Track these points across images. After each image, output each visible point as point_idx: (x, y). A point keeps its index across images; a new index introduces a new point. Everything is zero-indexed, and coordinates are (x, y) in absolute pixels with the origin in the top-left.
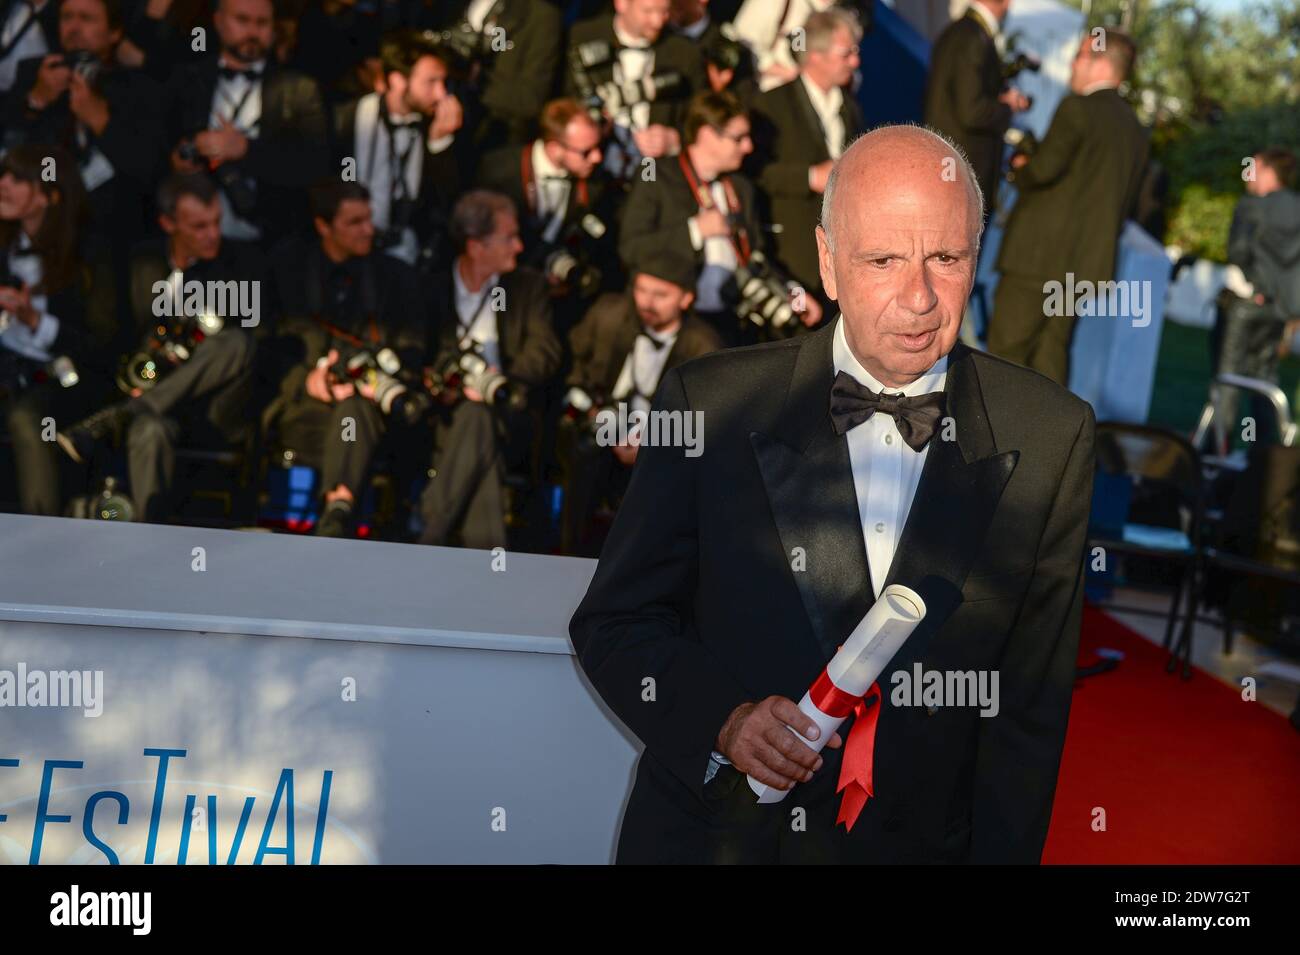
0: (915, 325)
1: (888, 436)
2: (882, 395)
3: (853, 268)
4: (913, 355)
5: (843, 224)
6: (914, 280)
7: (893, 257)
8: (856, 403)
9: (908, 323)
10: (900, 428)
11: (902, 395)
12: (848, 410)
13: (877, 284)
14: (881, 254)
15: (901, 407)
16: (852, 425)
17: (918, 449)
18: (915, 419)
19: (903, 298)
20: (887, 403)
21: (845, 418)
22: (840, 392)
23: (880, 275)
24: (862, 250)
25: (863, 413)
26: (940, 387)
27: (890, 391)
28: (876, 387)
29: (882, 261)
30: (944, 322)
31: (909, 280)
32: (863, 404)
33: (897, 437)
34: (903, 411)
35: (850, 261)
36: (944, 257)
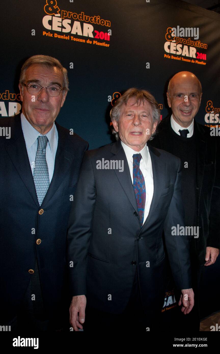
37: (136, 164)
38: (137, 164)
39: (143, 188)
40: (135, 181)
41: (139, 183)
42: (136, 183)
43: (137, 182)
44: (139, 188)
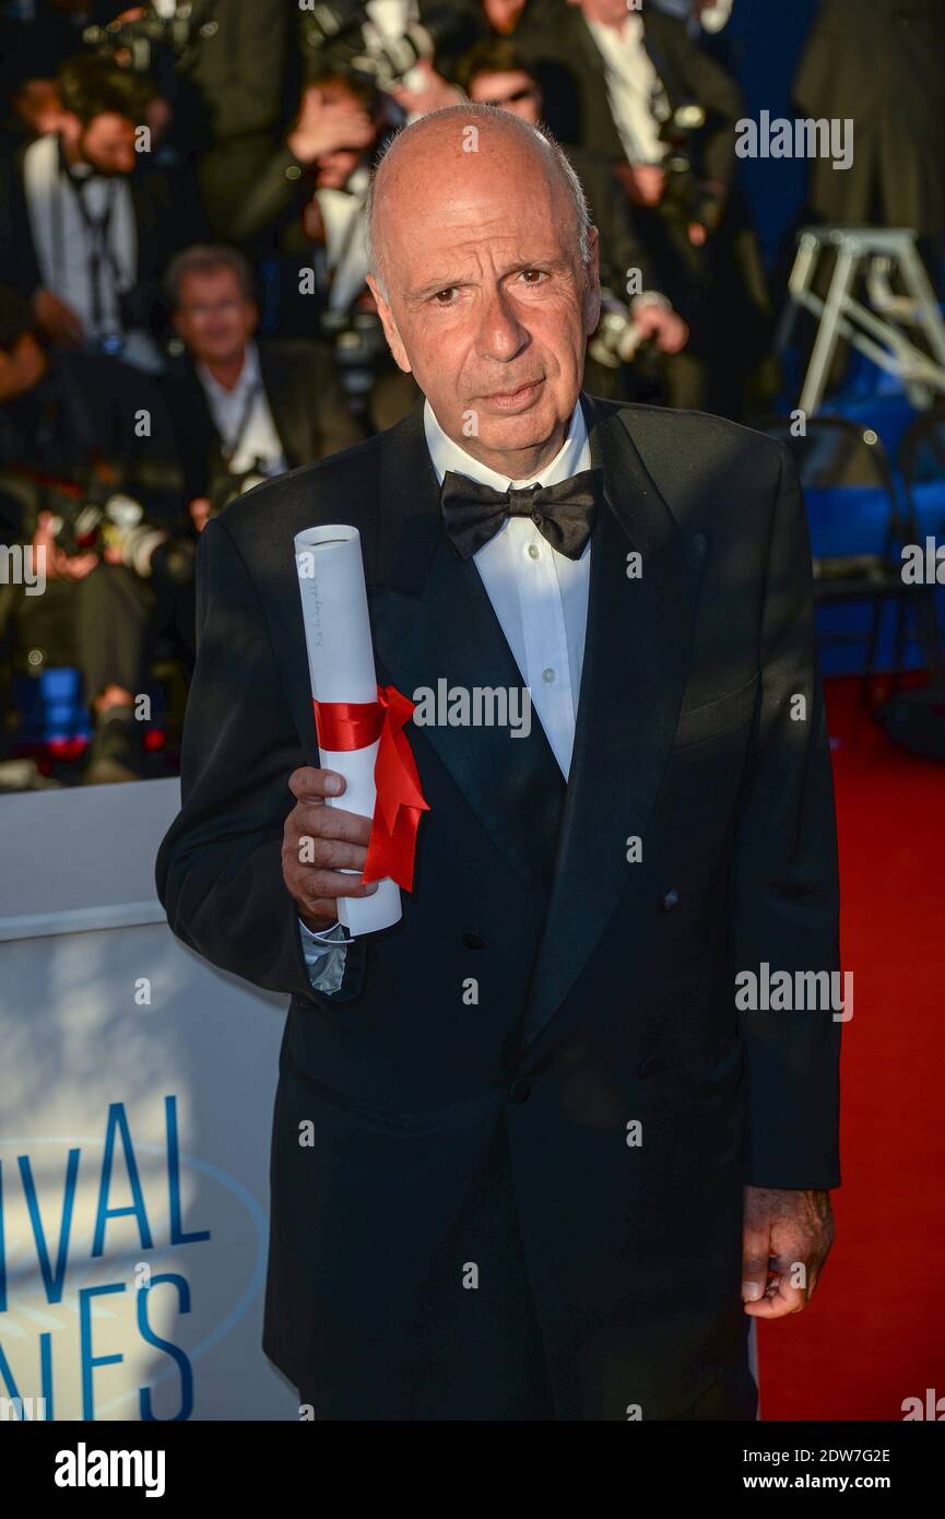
0: (506, 379)
1: (532, 548)
2: (512, 492)
3: (413, 317)
4: (516, 419)
5: (386, 255)
6: (489, 313)
7: (457, 285)
8: (478, 511)
9: (496, 377)
10: (545, 533)
11: (538, 486)
12: (469, 522)
13: (446, 331)
14: (441, 285)
15: (540, 503)
16: (481, 541)
17: (575, 555)
18: (563, 515)
19: (482, 343)
20: (518, 502)
21: (470, 533)
22: (453, 501)
23: (449, 316)
24: (417, 285)
25: (491, 523)
26: (585, 465)
27: (521, 485)
28: (501, 483)
29: (445, 295)
30: (549, 371)
31: (485, 315)
32: (489, 510)
33: (544, 546)
34: (542, 507)
35: (407, 308)
36: (531, 274)
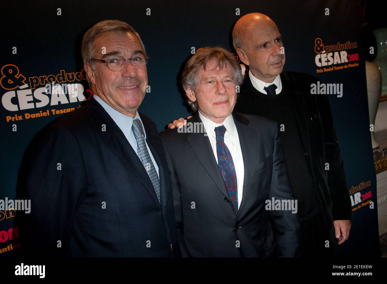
37: (219, 139)
38: (221, 139)
39: (231, 167)
40: (221, 159)
41: (225, 161)
42: (222, 162)
43: (223, 160)
44: (227, 168)
